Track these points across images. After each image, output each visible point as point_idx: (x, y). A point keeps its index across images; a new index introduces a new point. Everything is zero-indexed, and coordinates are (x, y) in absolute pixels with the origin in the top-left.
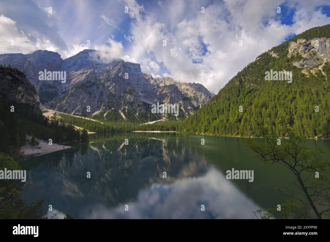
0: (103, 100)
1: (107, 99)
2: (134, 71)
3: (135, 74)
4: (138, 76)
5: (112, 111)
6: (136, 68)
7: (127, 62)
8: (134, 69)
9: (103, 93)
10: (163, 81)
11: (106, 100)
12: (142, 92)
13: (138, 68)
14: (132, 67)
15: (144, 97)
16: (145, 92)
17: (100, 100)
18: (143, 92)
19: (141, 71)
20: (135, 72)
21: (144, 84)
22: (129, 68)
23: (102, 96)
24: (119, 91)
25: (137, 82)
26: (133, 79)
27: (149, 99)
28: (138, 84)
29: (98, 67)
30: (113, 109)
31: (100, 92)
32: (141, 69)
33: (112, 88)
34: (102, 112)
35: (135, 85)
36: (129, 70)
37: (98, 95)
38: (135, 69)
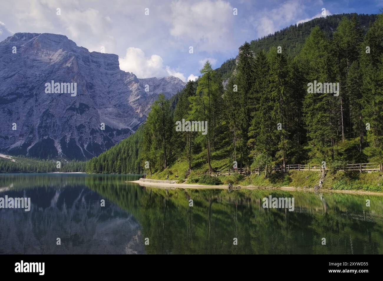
0: (32, 123)
1: (39, 122)
2: (107, 68)
3: (106, 74)
4: (112, 76)
5: (44, 140)
6: (110, 62)
7: (94, 52)
8: (106, 64)
9: (33, 111)
10: (161, 85)
11: (37, 124)
12: (115, 106)
13: (113, 61)
14: (102, 60)
15: (116, 116)
16: (119, 106)
17: (26, 124)
18: (117, 106)
19: (118, 68)
20: (108, 70)
21: (120, 91)
22: (96, 62)
23: (30, 116)
24: (63, 108)
25: (109, 87)
26: (100, 83)
27: (126, 118)
28: (109, 93)
29: (35, 64)
30: (45, 138)
31: (28, 110)
32: (119, 64)
33: (50, 102)
34: (26, 143)
35: (103, 93)
36: (97, 66)
37: (25, 114)
38: (108, 63)
